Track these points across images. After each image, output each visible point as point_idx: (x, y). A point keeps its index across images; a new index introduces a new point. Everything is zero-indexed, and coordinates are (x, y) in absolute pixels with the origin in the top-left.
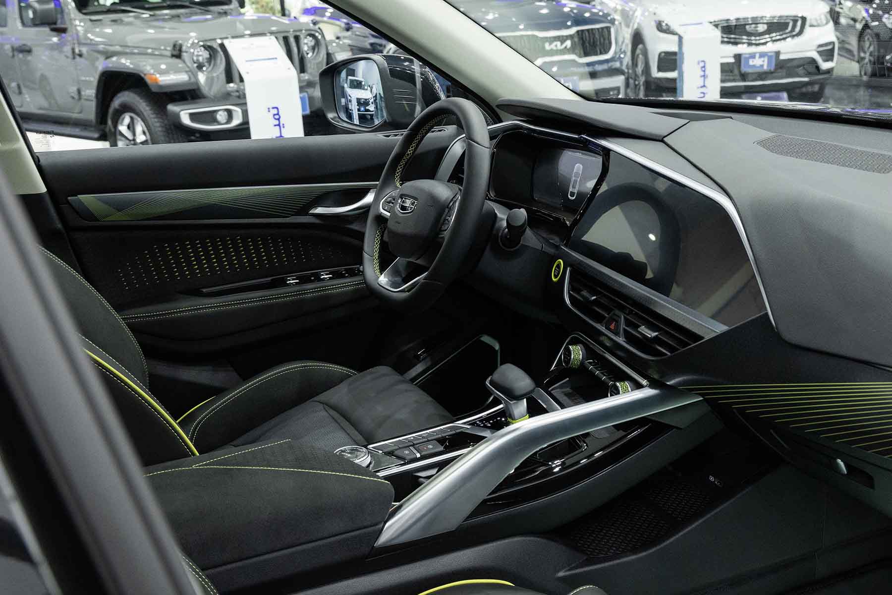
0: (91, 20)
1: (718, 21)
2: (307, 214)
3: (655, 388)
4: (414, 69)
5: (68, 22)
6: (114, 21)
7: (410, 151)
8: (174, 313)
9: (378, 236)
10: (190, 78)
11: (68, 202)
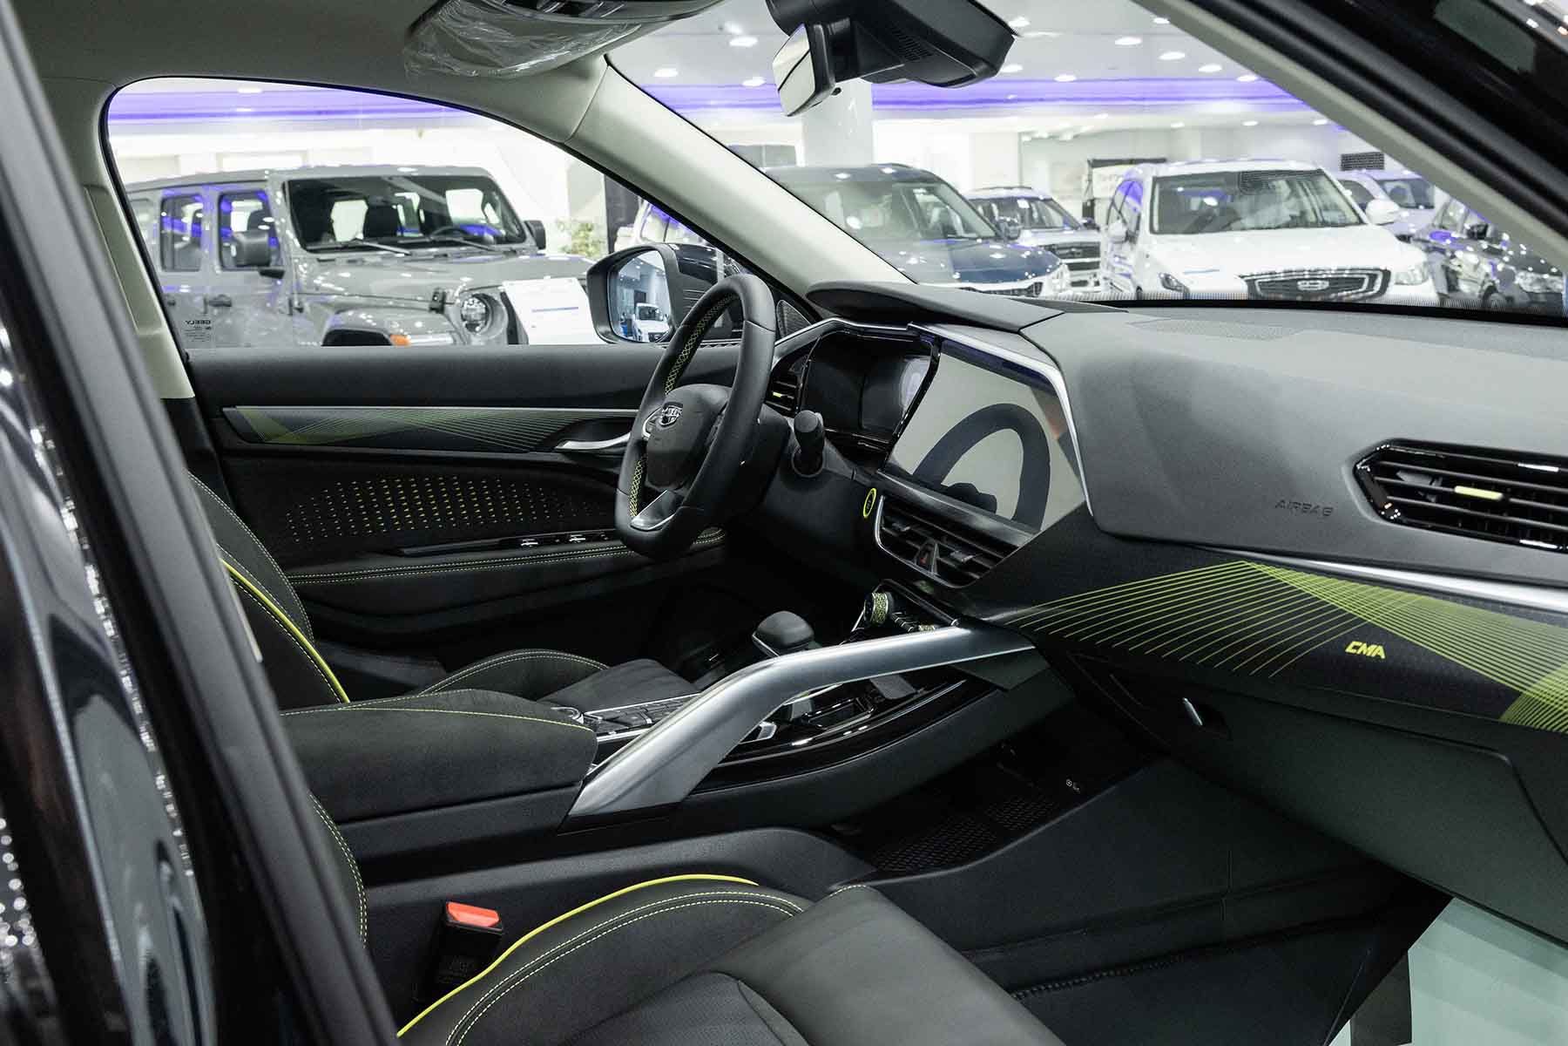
0: (319, 261)
1: (1257, 275)
2: (552, 450)
3: (966, 628)
4: (715, 262)
5: (285, 262)
6: (351, 262)
7: (685, 353)
8: (364, 575)
9: (639, 468)
10: (455, 341)
11: (223, 415)
